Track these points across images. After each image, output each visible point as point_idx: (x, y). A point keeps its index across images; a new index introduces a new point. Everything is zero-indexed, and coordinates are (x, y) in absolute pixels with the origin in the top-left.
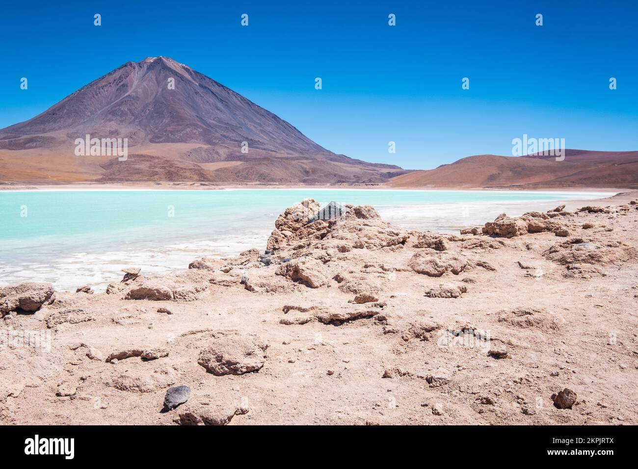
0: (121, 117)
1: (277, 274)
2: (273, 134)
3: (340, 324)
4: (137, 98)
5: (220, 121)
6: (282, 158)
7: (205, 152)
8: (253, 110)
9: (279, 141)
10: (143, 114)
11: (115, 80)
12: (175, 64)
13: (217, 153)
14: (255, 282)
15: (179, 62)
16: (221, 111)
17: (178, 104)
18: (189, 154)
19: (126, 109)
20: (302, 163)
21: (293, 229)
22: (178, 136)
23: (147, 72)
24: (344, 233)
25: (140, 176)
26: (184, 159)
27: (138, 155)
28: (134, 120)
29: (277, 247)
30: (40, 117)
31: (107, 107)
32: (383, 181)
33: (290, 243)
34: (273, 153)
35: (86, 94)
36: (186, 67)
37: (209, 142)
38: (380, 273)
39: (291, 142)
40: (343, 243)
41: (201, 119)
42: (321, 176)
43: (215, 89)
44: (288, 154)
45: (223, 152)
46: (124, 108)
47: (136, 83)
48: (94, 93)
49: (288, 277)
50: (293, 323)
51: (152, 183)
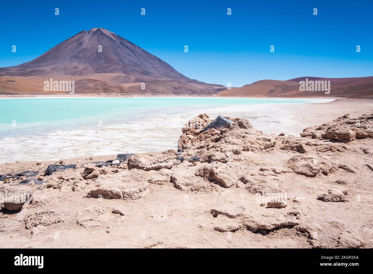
0: (79, 59)
1: (196, 175)
2: (159, 69)
3: (266, 233)
4: (87, 50)
5: (131, 61)
6: (163, 81)
7: (123, 78)
8: (148, 56)
9: (162, 73)
10: (90, 58)
11: (76, 40)
12: (107, 32)
13: (129, 78)
14: (181, 182)
15: (109, 31)
16: (131, 57)
17: (109, 53)
18: (115, 79)
19: (82, 55)
20: (173, 83)
21: (194, 134)
22: (109, 69)
23: (93, 36)
24: (234, 140)
25: (89, 90)
26: (112, 81)
27: (88, 79)
28: (86, 61)
29: (185, 147)
30: (37, 59)
31: (72, 54)
32: (215, 93)
33: (194, 144)
34: (159, 79)
35: (61, 47)
36: (113, 33)
37: (125, 72)
38: (273, 175)
39: (168, 73)
40: (235, 148)
41: (121, 60)
42: (183, 90)
43: (128, 45)
44: (166, 79)
45: (133, 78)
46: (81, 55)
47: (87, 42)
48: (65, 47)
49: (206, 178)
50: (226, 231)
51: (96, 94)
